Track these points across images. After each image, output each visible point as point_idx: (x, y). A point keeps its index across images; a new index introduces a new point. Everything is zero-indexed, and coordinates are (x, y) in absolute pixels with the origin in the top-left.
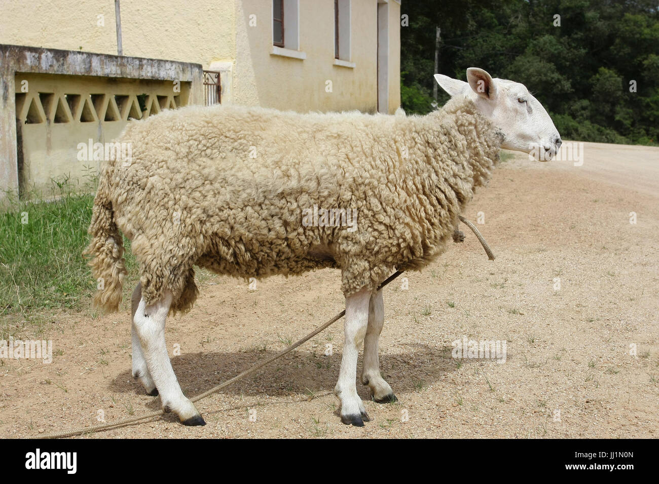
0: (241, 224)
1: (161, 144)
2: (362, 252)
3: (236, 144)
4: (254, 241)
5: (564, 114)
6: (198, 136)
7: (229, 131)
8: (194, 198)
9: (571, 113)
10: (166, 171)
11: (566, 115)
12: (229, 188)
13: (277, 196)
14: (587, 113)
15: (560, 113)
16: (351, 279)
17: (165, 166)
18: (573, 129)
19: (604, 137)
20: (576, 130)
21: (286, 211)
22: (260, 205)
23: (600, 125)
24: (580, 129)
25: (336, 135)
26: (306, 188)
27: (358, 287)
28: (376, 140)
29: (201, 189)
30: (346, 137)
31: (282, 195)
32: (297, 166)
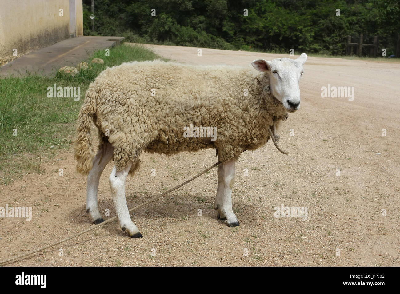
0: (173, 124)
1: (131, 81)
2: (228, 140)
3: (169, 81)
4: (179, 132)
5: (188, 26)
6: (151, 76)
7: (165, 74)
8: (151, 112)
9: (193, 25)
10: (137, 96)
11: (189, 27)
12: (169, 106)
13: (191, 109)
14: (203, 26)
15: (184, 26)
16: (225, 155)
17: (136, 93)
18: (195, 37)
19: (216, 43)
20: (197, 38)
21: (195, 116)
22: (183, 114)
23: (212, 35)
24: (199, 38)
25: (214, 77)
26: (204, 104)
27: (228, 159)
28: (231, 80)
29: (155, 107)
30: (218, 78)
31: (193, 109)
32: (199, 93)
